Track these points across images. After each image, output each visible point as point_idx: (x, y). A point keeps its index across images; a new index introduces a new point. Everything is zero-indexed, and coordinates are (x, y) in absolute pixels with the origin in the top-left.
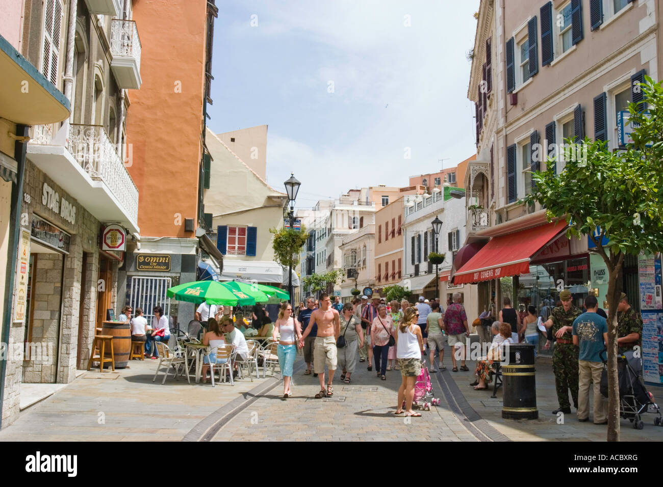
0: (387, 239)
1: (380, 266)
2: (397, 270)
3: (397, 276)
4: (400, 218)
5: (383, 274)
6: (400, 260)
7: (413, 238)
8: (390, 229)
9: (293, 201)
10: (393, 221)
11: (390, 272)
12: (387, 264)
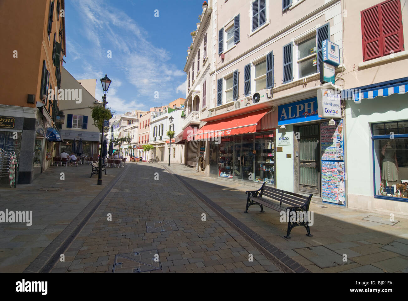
0: (143, 128)
1: (140, 137)
2: (147, 139)
3: (147, 141)
4: (149, 120)
5: (141, 140)
6: (148, 135)
7: (154, 127)
8: (145, 124)
9: (106, 91)
10: (146, 121)
11: (144, 140)
12: (143, 137)
